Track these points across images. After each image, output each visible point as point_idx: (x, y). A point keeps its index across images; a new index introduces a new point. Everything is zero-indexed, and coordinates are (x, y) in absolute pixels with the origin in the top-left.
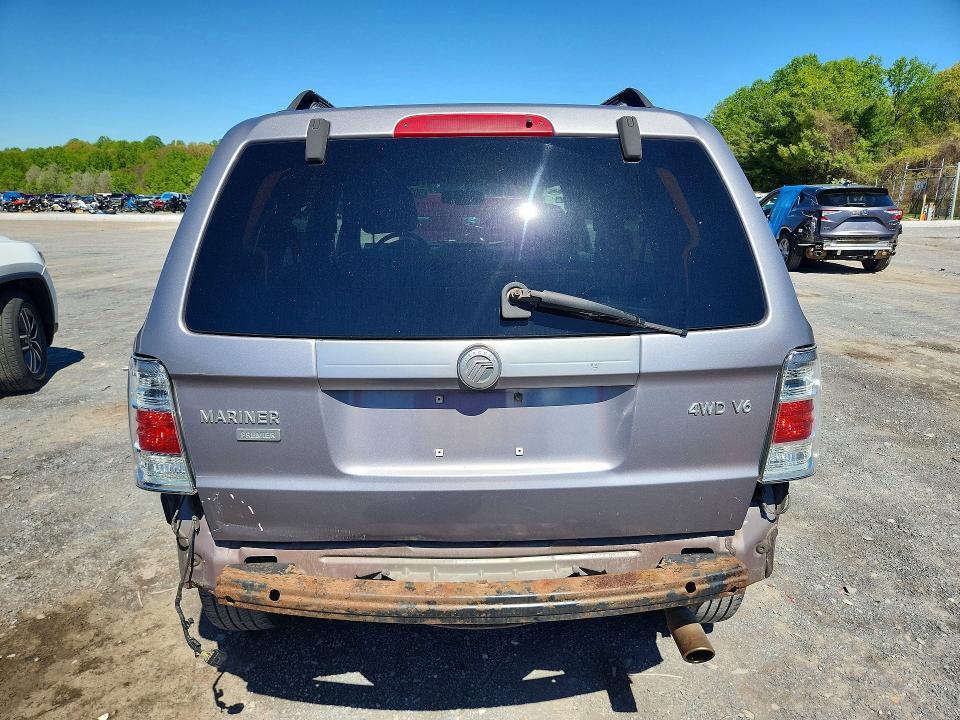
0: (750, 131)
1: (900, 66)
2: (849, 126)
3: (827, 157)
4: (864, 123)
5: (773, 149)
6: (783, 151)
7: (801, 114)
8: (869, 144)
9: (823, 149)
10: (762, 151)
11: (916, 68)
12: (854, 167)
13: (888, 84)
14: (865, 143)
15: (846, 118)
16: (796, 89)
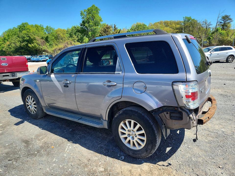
0: (18, 40)
1: (47, 27)
2: (44, 40)
3: (41, 47)
4: (47, 39)
5: (27, 45)
6: (29, 45)
7: (32, 37)
8: (49, 44)
9: (40, 45)
10: (24, 45)
11: (51, 28)
12: (47, 49)
13: (46, 31)
14: (48, 44)
15: (42, 38)
16: (28, 30)
